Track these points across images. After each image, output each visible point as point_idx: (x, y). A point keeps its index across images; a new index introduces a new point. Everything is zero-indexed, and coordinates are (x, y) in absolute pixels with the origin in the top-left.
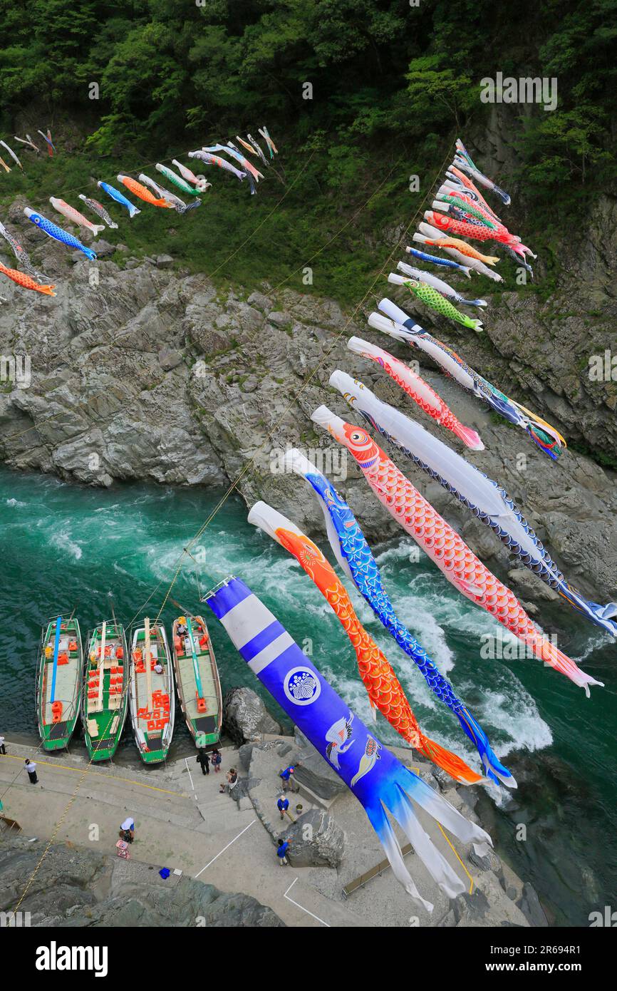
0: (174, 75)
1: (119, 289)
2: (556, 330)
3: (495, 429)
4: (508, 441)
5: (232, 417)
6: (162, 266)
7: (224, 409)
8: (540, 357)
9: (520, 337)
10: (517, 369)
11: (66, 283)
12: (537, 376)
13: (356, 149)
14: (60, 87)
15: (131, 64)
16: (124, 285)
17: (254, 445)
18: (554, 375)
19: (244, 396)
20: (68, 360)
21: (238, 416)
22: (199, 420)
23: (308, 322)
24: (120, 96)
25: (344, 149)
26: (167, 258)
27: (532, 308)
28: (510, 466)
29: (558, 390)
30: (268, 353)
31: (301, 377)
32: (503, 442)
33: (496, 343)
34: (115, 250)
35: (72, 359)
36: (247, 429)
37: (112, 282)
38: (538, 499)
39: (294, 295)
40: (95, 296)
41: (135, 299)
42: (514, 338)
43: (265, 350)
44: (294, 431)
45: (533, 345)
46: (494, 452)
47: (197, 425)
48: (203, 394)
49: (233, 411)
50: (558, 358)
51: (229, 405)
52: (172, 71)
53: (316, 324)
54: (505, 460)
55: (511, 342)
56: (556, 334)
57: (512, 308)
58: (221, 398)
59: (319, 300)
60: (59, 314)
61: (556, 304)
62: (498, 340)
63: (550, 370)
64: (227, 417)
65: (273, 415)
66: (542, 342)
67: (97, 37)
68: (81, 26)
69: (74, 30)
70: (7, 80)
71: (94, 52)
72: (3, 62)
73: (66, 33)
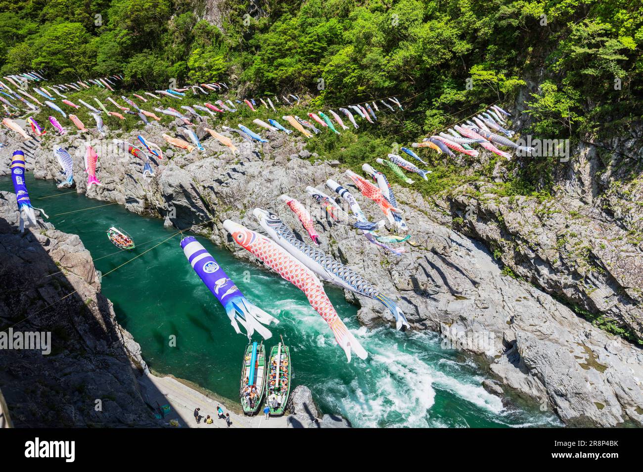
0: (356, 71)
1: (307, 175)
2: (546, 221)
3: (503, 278)
4: (511, 286)
5: (347, 247)
6: (333, 166)
7: (344, 241)
8: (534, 236)
9: (522, 223)
10: (519, 242)
11: (284, 169)
12: (530, 248)
13: (441, 112)
14: (304, 76)
15: (338, 66)
16: (310, 174)
17: (355, 263)
18: (541, 248)
19: (357, 236)
20: (274, 206)
21: (351, 247)
22: (331, 246)
23: (402, 203)
24: (330, 81)
25: (435, 111)
26: (337, 162)
27: (533, 207)
28: (507, 301)
29: (544, 257)
30: (375, 216)
31: (389, 231)
32: (507, 287)
33: (508, 225)
34: (311, 155)
35: (276, 206)
36: (354, 254)
37: (305, 171)
38: (521, 323)
39: (399, 187)
40: (294, 177)
41: (314, 180)
42: (519, 223)
43: (374, 214)
44: (377, 259)
45: (531, 228)
46: (500, 291)
47: (330, 249)
48: (336, 233)
49: (349, 243)
50: (545, 238)
51: (348, 240)
52: (355, 69)
53: (407, 204)
54: (505, 297)
55: (517, 225)
56: (545, 223)
57: (520, 205)
58: (345, 236)
59: (412, 191)
60: (276, 183)
61: (548, 205)
62: (508, 223)
63: (539, 245)
64: (345, 246)
65: (368, 249)
66: (536, 227)
67: (325, 53)
68: (319, 48)
69: (315, 50)
70: (280, 72)
71: (322, 60)
72: (281, 65)
73: (311, 52)
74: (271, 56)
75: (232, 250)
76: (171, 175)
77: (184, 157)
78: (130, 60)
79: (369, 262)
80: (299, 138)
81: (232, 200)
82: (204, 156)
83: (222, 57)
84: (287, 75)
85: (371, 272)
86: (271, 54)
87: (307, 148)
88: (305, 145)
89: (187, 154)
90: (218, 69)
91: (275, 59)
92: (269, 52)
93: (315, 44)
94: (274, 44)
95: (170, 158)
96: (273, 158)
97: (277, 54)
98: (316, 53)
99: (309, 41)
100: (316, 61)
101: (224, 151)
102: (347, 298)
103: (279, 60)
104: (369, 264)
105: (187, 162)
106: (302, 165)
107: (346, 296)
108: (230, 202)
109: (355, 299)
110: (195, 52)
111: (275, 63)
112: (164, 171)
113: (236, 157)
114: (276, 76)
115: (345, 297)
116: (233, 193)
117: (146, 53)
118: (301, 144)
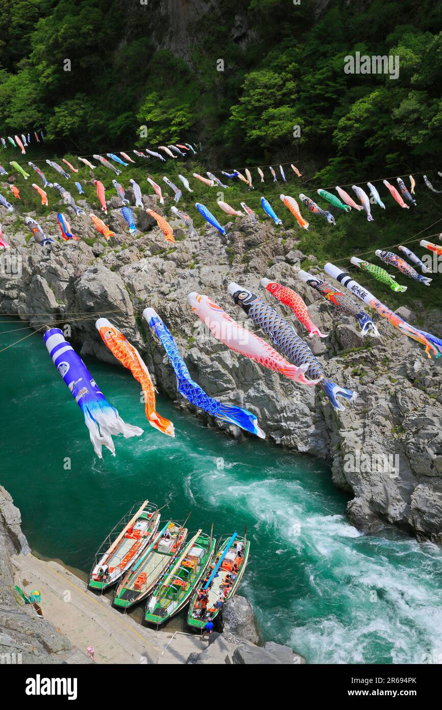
15: (358, 120)
19: (360, 387)
22: (320, 400)
36: (352, 414)
43: (393, 354)
44: (386, 423)
47: (317, 404)
65: (375, 406)
67: (342, 100)
68: (334, 92)
69: (327, 95)
70: (271, 129)
71: (336, 112)
72: (273, 117)
73: (320, 97)
74: (257, 104)
75: (171, 396)
76: (94, 279)
77: (117, 254)
78: (57, 109)
79: (374, 427)
80: (291, 231)
81: (179, 320)
82: (145, 253)
83: (188, 105)
84: (281, 133)
85: (374, 443)
86: (259, 101)
87: (299, 247)
88: (297, 243)
89: (123, 249)
90: (180, 124)
91: (265, 108)
92: (256, 97)
93: (327, 85)
94: (266, 86)
95: (97, 255)
96: (246, 260)
97: (269, 102)
98: (329, 99)
99: (319, 80)
100: (327, 112)
101: (175, 248)
102: (335, 481)
103: (271, 110)
104: (372, 429)
105: (120, 263)
106: (288, 273)
107: (334, 477)
108: (176, 324)
109: (346, 483)
110: (150, 97)
111: (264, 116)
112: (86, 273)
113: (194, 258)
114: (263, 134)
115: (332, 480)
116: (181, 310)
117: (79, 99)
118: (292, 241)
